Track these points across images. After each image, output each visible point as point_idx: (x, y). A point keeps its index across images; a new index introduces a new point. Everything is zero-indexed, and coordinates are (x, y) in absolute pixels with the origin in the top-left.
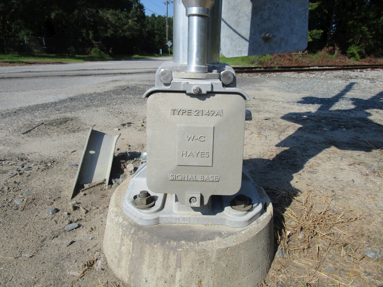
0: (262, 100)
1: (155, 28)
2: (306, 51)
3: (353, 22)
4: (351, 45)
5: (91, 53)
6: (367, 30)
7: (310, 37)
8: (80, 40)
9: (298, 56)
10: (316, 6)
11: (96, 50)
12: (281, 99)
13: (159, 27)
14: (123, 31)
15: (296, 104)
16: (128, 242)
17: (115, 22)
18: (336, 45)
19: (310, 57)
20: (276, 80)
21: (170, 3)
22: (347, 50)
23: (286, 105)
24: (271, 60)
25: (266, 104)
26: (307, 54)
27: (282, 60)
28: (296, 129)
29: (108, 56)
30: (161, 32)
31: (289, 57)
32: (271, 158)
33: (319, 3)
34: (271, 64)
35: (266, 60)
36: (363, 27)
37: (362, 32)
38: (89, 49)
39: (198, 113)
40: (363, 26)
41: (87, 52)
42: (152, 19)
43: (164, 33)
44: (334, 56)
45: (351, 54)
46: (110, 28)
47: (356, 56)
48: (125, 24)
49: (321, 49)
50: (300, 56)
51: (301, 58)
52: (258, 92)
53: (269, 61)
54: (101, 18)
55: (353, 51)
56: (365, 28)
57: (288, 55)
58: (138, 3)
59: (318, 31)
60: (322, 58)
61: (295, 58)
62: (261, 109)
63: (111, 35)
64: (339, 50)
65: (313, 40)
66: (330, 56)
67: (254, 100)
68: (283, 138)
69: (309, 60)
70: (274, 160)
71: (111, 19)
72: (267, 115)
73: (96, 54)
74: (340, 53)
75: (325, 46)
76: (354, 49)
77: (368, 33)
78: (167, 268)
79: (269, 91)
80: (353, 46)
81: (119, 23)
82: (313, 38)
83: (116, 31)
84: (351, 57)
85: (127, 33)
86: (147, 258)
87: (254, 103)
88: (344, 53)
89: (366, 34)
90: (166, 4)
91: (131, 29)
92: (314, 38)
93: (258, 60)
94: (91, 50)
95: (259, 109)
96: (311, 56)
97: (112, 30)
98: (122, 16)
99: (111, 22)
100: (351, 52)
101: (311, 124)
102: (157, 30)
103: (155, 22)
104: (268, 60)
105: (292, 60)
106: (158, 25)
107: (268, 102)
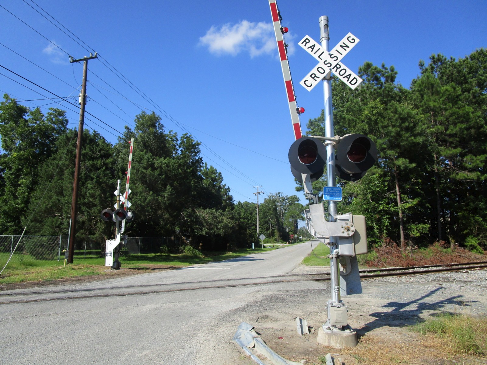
0: (361, 305)
1: (242, 216)
2: (416, 246)
3: (464, 214)
4: (468, 237)
5: (184, 252)
6: (480, 220)
7: (417, 231)
8: (172, 238)
9: (407, 252)
10: (416, 202)
11: (190, 248)
12: (374, 304)
13: (245, 215)
14: (218, 229)
15: (381, 307)
16: (327, 336)
17: (211, 221)
18: (450, 237)
19: (421, 253)
20: (376, 286)
21: (261, 193)
22: (466, 242)
23: (375, 308)
24: (378, 257)
25: (363, 307)
26: (418, 249)
27: (390, 257)
28: (375, 320)
29: (201, 254)
30: (248, 221)
31: (397, 254)
32: (360, 329)
33: (419, 199)
34: (378, 262)
35: (372, 258)
36: (477, 218)
37: (477, 222)
38: (182, 248)
39: (339, 310)
40: (476, 216)
41: (180, 250)
42: (238, 208)
43: (251, 222)
44: (449, 250)
45: (471, 246)
46: (205, 226)
47: (477, 248)
48: (220, 222)
49: (432, 243)
50: (410, 252)
51: (410, 254)
52: (359, 299)
53: (376, 259)
54: (197, 217)
55: (471, 242)
56: (478, 218)
57: (396, 251)
58: (227, 195)
59: (424, 226)
60: (435, 254)
61: (404, 255)
62: (360, 310)
63: (206, 233)
64: (455, 242)
65: (420, 234)
66: (445, 250)
67: (356, 305)
68: (367, 323)
69: (421, 256)
70: (361, 329)
71: (207, 218)
72: (362, 314)
73: (190, 252)
74: (457, 245)
75: (435, 241)
76: (472, 241)
77: (483, 223)
78: (336, 340)
79: (368, 298)
80: (470, 237)
81: (215, 221)
82: (420, 232)
83: (210, 229)
84: (472, 249)
85: (222, 231)
86: (332, 339)
87: (356, 307)
88: (462, 244)
89: (482, 224)
90: (257, 195)
91: (226, 226)
92: (422, 233)
93: (363, 259)
94: (184, 248)
95: (358, 311)
96: (422, 250)
97: (207, 228)
98: (218, 214)
99: (207, 222)
100: (470, 244)
101: (384, 318)
102: (243, 218)
103: (241, 210)
104: (374, 258)
105: (401, 257)
106: (245, 214)
107: (364, 307)
